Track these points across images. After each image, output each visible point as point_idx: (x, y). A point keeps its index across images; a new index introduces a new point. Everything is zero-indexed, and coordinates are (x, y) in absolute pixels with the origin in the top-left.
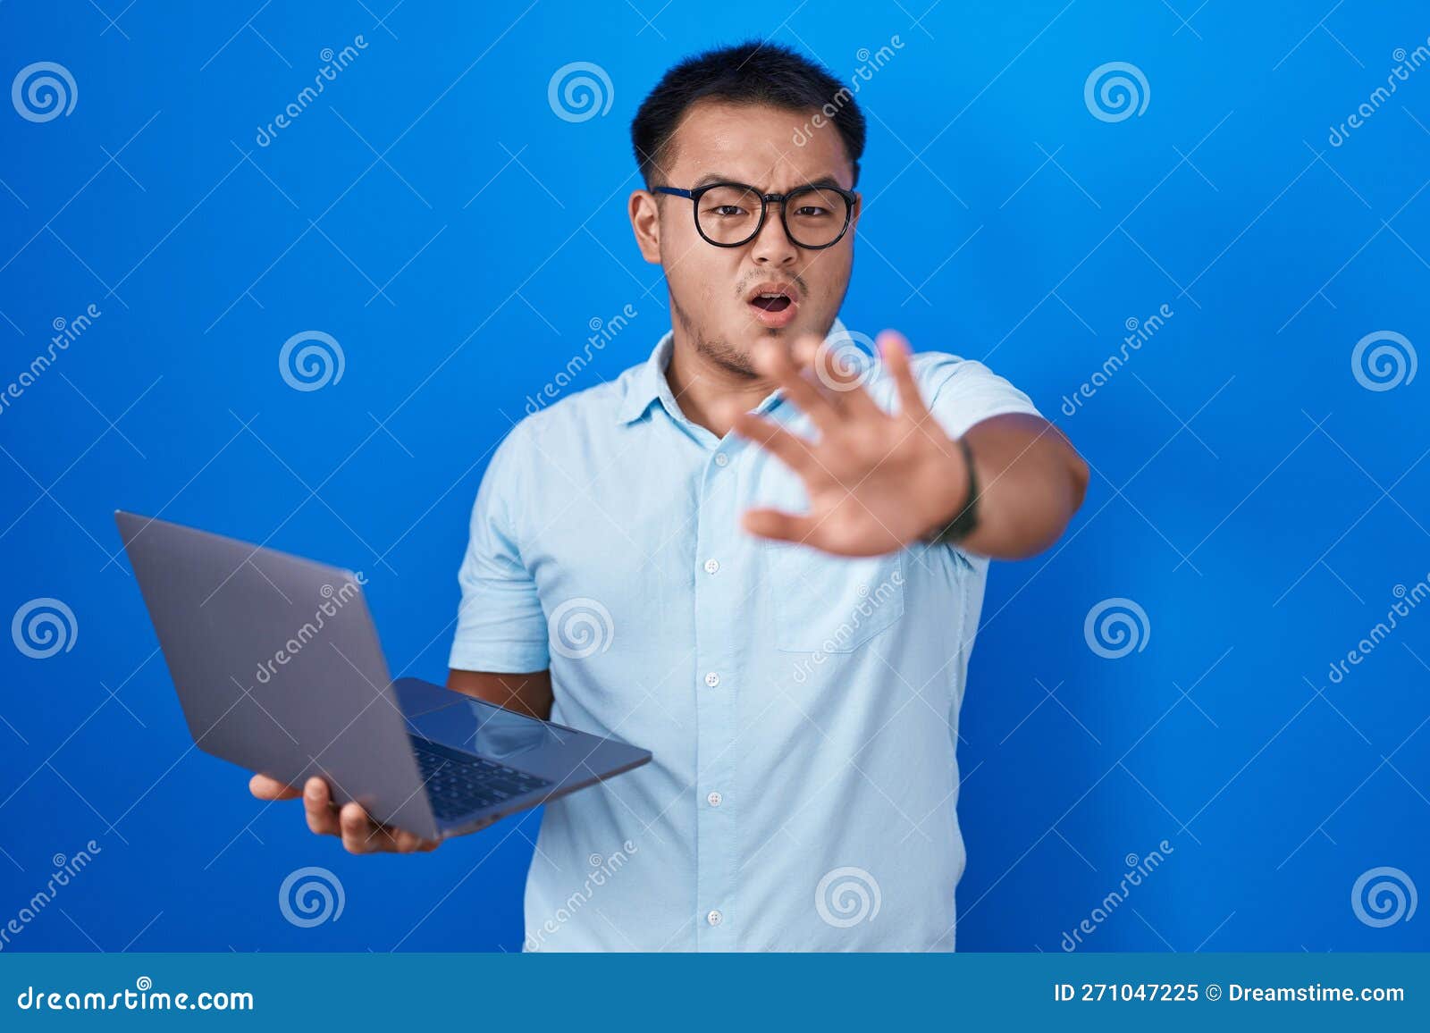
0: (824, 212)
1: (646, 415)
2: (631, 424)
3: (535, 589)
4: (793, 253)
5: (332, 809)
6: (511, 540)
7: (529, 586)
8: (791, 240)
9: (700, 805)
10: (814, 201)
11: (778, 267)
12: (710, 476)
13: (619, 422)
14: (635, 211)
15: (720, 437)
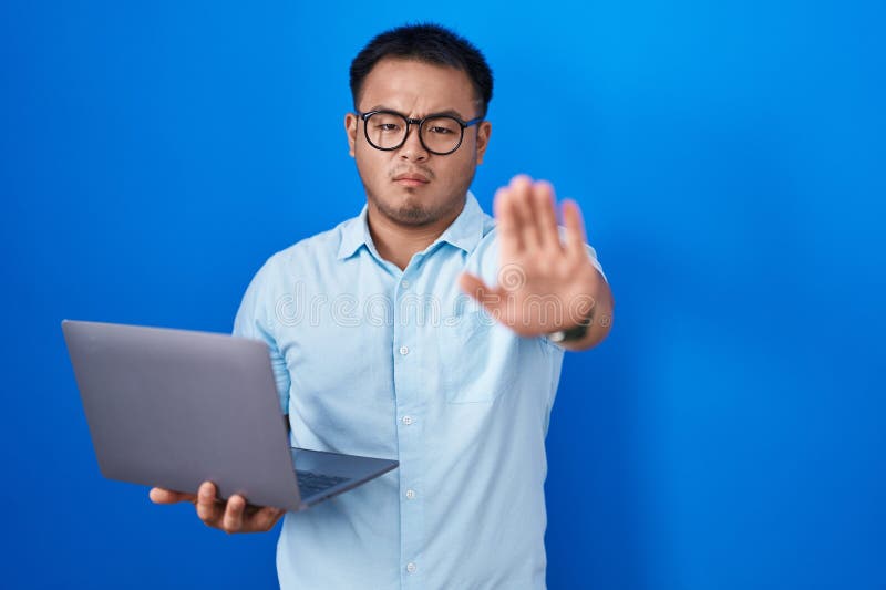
0: (449, 131)
1: (357, 254)
2: (346, 259)
3: (285, 364)
4: (425, 154)
5: (219, 505)
6: (270, 333)
7: (281, 362)
8: (424, 147)
9: (401, 498)
10: (440, 124)
11: (415, 162)
12: (400, 293)
13: (339, 258)
14: (348, 126)
15: (403, 270)
